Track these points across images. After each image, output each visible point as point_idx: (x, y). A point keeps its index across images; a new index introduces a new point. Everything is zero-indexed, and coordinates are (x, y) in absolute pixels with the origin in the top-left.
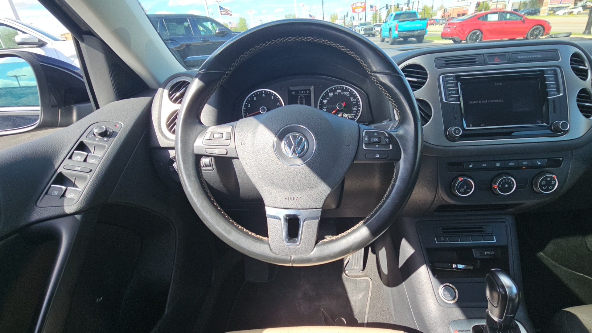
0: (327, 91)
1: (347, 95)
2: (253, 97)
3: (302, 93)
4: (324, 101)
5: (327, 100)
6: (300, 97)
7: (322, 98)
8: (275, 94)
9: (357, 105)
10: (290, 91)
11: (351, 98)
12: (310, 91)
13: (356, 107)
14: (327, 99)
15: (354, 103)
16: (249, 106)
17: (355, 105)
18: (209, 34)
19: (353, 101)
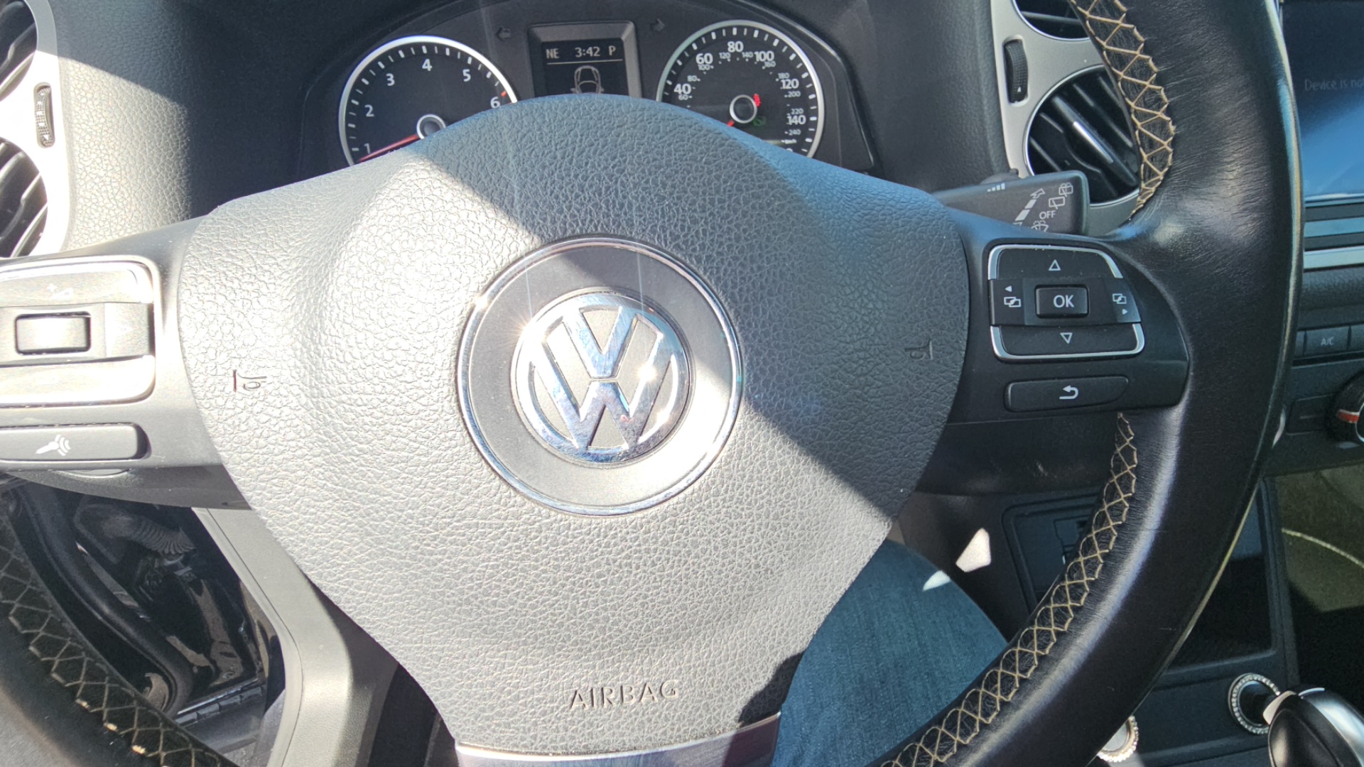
0: (689, 48)
1: (768, 65)
2: (382, 74)
3: (587, 57)
4: (678, 89)
5: (692, 84)
6: (583, 71)
7: (670, 77)
8: (474, 60)
9: (805, 102)
10: (538, 48)
11: (782, 75)
12: (619, 43)
13: (800, 111)
14: (690, 78)
15: (791, 94)
16: (368, 115)
17: (796, 103)
19: (788, 87)
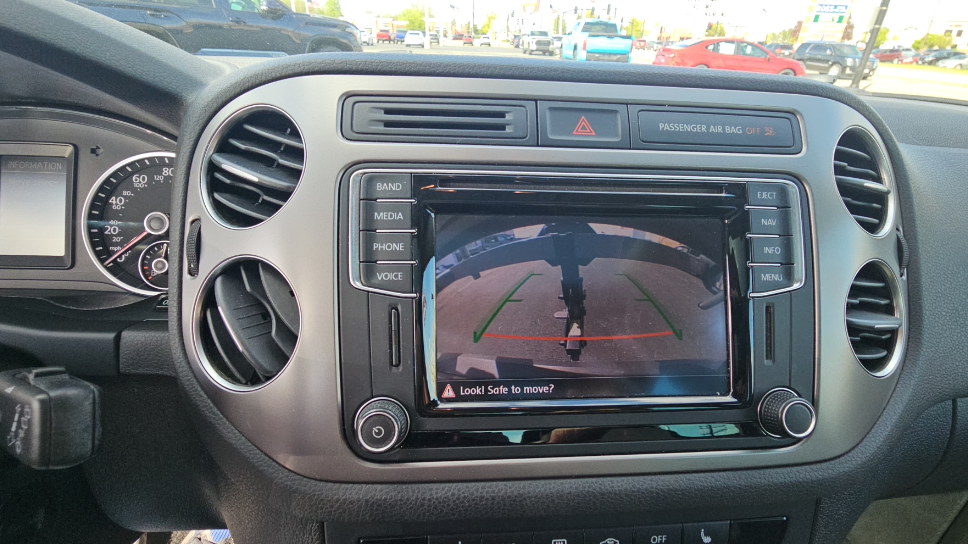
0: (122, 169)
14: (125, 193)
18: (249, 10)
